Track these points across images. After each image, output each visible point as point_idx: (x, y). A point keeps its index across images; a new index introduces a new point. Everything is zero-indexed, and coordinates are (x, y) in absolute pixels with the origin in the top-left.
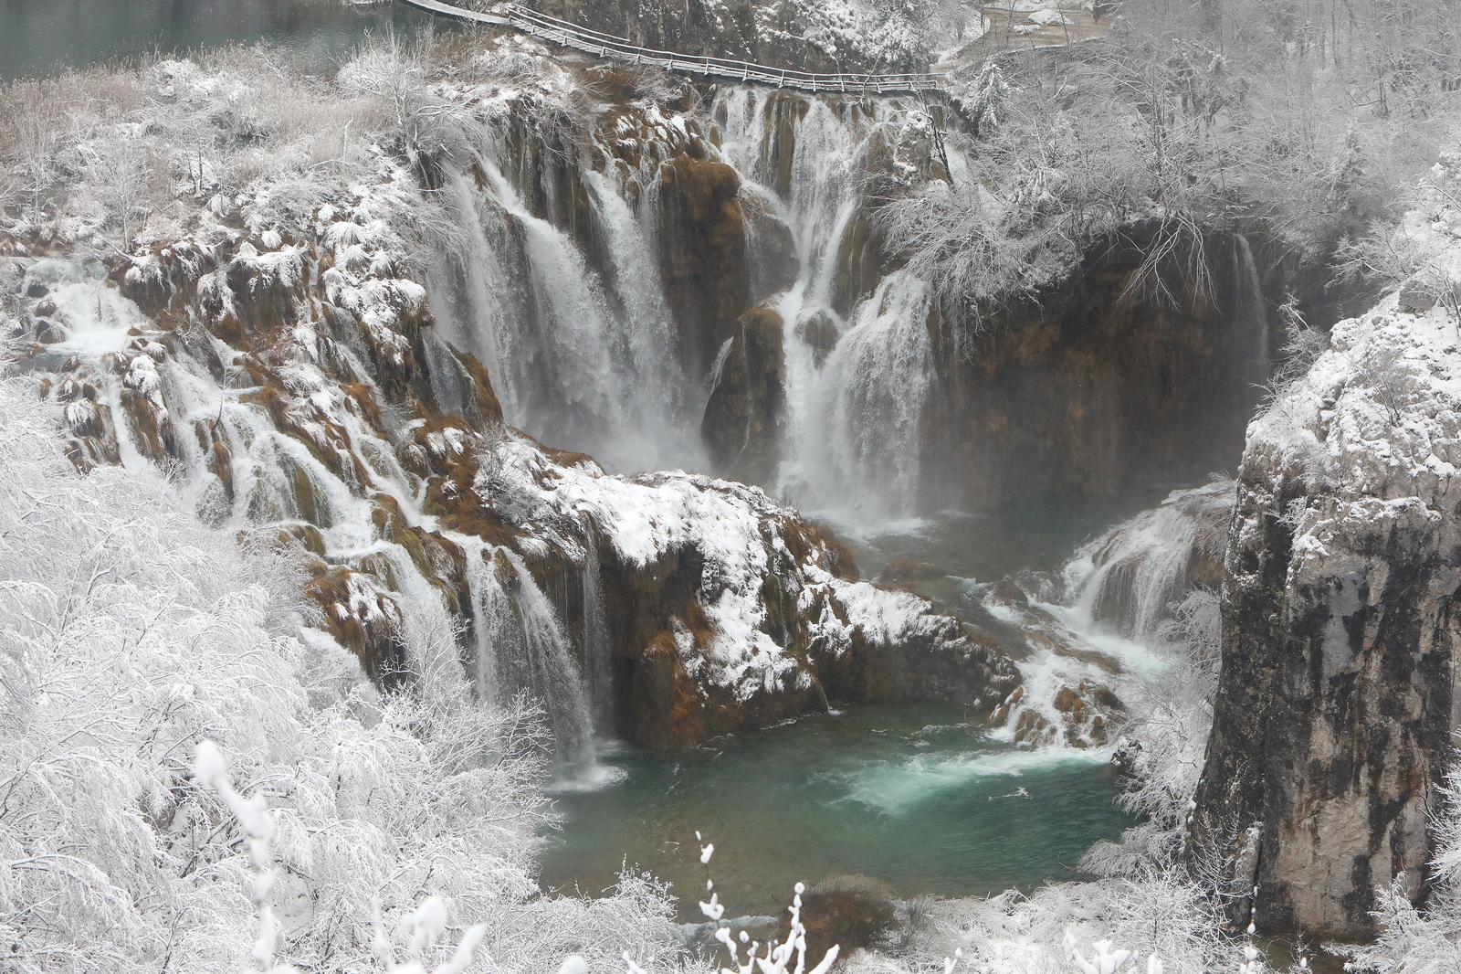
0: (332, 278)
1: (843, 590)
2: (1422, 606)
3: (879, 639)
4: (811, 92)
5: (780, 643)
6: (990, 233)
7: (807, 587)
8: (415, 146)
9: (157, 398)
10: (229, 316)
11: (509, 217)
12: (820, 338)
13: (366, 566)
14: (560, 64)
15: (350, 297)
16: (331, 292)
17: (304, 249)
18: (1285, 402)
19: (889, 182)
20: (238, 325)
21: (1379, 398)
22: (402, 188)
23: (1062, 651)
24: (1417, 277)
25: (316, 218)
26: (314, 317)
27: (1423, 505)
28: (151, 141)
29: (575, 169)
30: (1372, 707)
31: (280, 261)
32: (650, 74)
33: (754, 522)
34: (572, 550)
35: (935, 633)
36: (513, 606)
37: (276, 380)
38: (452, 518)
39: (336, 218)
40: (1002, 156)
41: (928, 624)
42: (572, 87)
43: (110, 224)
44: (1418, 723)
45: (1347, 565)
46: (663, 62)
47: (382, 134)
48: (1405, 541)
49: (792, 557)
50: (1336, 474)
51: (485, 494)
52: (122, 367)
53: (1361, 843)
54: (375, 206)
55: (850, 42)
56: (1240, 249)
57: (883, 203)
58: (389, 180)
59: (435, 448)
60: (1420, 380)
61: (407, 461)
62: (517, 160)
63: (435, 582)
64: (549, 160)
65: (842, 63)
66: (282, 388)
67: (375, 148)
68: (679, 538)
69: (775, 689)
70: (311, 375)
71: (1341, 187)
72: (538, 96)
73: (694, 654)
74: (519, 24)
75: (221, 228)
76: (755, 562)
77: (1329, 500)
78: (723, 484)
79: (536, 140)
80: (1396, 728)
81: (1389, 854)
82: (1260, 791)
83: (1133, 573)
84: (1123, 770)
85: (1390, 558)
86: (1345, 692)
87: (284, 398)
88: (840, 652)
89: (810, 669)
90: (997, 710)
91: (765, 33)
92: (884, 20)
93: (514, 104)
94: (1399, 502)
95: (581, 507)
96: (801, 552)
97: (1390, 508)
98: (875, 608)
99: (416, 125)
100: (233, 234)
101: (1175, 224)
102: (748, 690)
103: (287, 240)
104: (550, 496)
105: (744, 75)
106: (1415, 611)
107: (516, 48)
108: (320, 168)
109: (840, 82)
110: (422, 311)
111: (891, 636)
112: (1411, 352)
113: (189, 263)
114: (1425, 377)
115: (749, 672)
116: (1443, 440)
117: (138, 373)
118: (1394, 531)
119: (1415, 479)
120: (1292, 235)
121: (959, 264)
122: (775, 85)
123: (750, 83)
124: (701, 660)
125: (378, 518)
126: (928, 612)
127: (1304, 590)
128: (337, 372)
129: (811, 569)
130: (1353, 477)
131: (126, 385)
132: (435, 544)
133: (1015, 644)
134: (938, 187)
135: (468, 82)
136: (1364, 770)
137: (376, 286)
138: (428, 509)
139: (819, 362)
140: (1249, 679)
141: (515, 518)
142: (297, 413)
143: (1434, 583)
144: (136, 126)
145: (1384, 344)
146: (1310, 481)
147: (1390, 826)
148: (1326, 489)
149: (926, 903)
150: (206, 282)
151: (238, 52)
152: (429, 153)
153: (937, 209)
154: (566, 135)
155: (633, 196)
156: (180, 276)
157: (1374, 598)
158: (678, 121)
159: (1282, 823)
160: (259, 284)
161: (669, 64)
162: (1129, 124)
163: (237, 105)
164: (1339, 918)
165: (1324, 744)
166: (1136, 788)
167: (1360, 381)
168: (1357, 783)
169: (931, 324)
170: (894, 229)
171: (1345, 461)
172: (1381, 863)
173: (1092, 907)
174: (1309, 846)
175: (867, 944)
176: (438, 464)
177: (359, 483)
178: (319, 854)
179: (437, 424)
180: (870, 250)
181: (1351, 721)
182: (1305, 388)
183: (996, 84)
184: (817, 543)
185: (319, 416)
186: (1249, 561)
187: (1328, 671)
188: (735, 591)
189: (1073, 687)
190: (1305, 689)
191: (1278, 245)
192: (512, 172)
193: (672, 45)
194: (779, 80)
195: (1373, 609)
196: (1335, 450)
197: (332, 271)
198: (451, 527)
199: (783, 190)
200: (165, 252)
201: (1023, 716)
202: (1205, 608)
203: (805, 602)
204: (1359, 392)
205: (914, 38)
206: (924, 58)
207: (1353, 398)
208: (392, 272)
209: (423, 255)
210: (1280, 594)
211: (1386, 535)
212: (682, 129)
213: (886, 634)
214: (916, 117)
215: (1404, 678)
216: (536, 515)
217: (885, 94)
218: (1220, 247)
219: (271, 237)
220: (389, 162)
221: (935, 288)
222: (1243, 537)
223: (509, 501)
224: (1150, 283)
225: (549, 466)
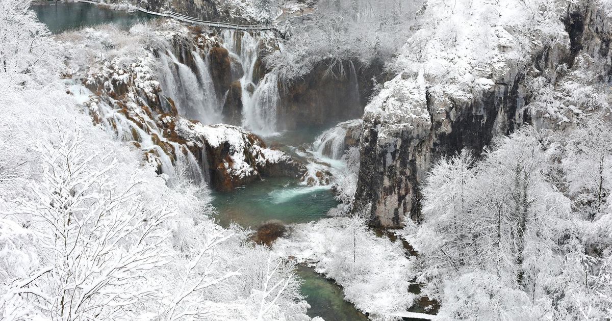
0: (137, 81)
1: (263, 151)
2: (409, 149)
3: (273, 162)
4: (244, 30)
5: (249, 164)
6: (291, 63)
7: (254, 150)
8: (152, 47)
9: (98, 113)
10: (112, 91)
11: (175, 64)
12: (251, 90)
13: (152, 151)
14: (183, 25)
15: (141, 85)
16: (136, 84)
17: (129, 74)
18: (373, 102)
19: (266, 51)
20: (114, 93)
21: (398, 100)
22: (151, 58)
23: (316, 162)
24: (405, 70)
25: (131, 66)
26: (133, 91)
27: (409, 125)
28: (87, 49)
29: (190, 51)
30: (398, 173)
31: (124, 78)
32: (205, 27)
33: (241, 135)
34: (200, 144)
35: (286, 160)
36: (187, 159)
37: (126, 107)
38: (170, 138)
39: (136, 66)
40: (292, 44)
41: (284, 158)
42: (188, 31)
43: (80, 70)
44: (409, 176)
45: (392, 140)
46: (208, 24)
47: (144, 45)
48: (405, 134)
49: (250, 143)
50: (388, 119)
51: (177, 132)
52: (88, 106)
53: (396, 205)
54: (145, 63)
55: (253, 18)
56: (351, 64)
57: (264, 56)
58: (148, 56)
59: (164, 121)
60: (407, 95)
61: (158, 125)
62: (176, 50)
63: (168, 154)
64: (183, 49)
65: (251, 23)
66: (127, 109)
67: (143, 48)
68: (224, 140)
69: (249, 175)
70: (134, 105)
71: (375, 48)
72: (179, 34)
73: (229, 168)
74: (172, 16)
75: (109, 70)
76: (242, 145)
77: (387, 125)
78: (232, 127)
79: (180, 45)
80: (404, 178)
81: (403, 208)
82: (371, 194)
83: (332, 143)
84: (334, 191)
85: (402, 138)
86: (391, 170)
87: (128, 111)
88: (263, 166)
89: (257, 170)
90: (302, 177)
91: (232, 16)
92: (261, 12)
93: (174, 36)
94: (404, 124)
95: (200, 134)
96: (252, 142)
97: (401, 126)
98: (271, 155)
99: (152, 42)
100: (112, 71)
101: (335, 59)
102: (242, 176)
103: (125, 72)
104: (193, 132)
105: (228, 26)
106: (408, 150)
107: (172, 22)
108: (131, 54)
109: (251, 27)
110: (159, 88)
111: (275, 161)
112: (405, 89)
113: (102, 79)
114: (408, 94)
115: (242, 172)
116: (414, 109)
117: (93, 107)
118: (403, 131)
119: (407, 119)
120: (363, 60)
121: (284, 71)
122: (235, 29)
123: (230, 28)
124: (231, 169)
125: (153, 139)
126: (284, 155)
127: (381, 146)
128: (140, 104)
129: (255, 146)
130: (392, 119)
131: (90, 110)
132: (167, 145)
133: (304, 161)
134: (277, 52)
135: (162, 31)
136: (396, 188)
137: (148, 82)
138: (164, 136)
139: (250, 96)
140: (367, 168)
141: (185, 137)
142: (132, 115)
143: (412, 143)
144: (83, 45)
145: (398, 87)
146: (382, 120)
147: (403, 201)
148: (386, 122)
149: (293, 225)
150: (106, 83)
151: (104, 25)
152: (155, 49)
153: (278, 58)
154: (187, 43)
155: (203, 57)
156: (99, 82)
157: (398, 147)
158: (213, 38)
159: (377, 201)
160: (119, 83)
161: (209, 24)
162: (322, 35)
163: (107, 39)
164: (391, 224)
165: (387, 182)
166: (339, 195)
167: (393, 96)
168: (395, 191)
169: (278, 86)
170: (268, 63)
171: (390, 116)
172: (401, 210)
173: (333, 224)
174: (384, 207)
175: (280, 236)
176: (165, 125)
177: (148, 131)
178: (179, 227)
179: (164, 115)
180: (261, 68)
181: (393, 177)
182: (378, 98)
183: (289, 27)
184: (256, 140)
185: (137, 115)
186: (366, 140)
187: (387, 165)
188: (237, 152)
189: (320, 171)
190: (382, 170)
191: (360, 64)
192: (175, 53)
193: (209, 20)
194: (236, 27)
195: (398, 150)
196: (388, 113)
197: (136, 79)
198: (170, 140)
199: (239, 54)
200: (96, 76)
201: (308, 179)
202: (355, 152)
203: (254, 154)
204: (393, 99)
205: (268, 16)
206: (270, 21)
207: (391, 100)
208: (151, 79)
209: (158, 74)
210: (374, 147)
211: (401, 133)
212: (214, 40)
213: (274, 160)
214: (271, 35)
215: (405, 166)
216: (190, 136)
217: (262, 30)
218: (346, 64)
219: (121, 72)
220: (147, 52)
221: (279, 77)
222: (365, 134)
223: (183, 133)
224: (330, 73)
225: (192, 124)
